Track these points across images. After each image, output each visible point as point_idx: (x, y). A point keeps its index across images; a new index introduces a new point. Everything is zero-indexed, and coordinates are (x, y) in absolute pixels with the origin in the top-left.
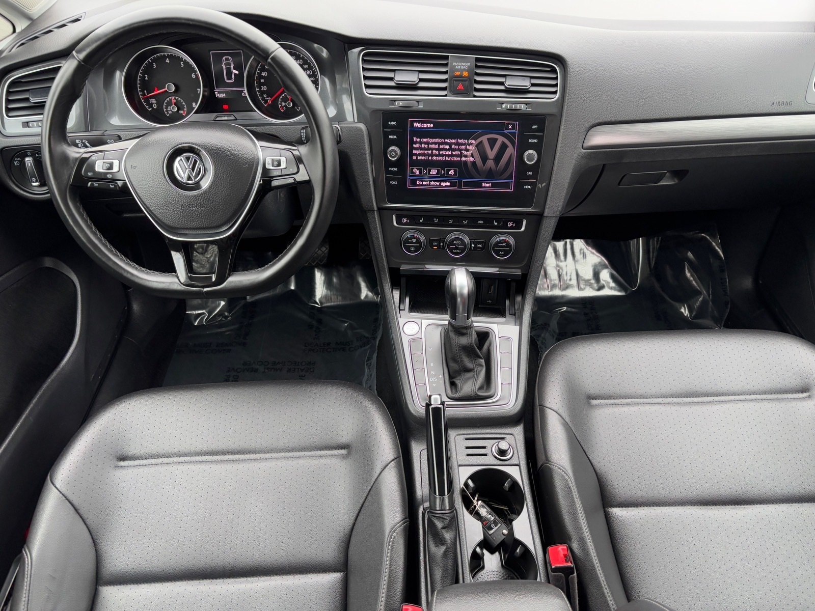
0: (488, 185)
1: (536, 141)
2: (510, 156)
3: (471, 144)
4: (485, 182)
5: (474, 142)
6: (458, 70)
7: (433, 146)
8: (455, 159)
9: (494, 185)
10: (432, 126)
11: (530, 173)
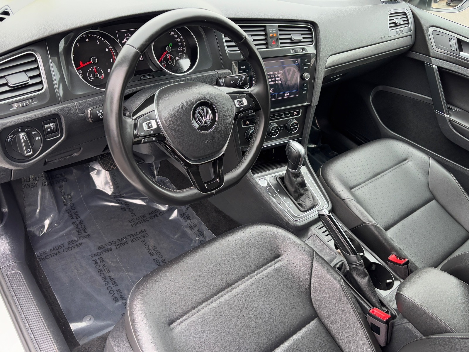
0: (287, 95)
1: (307, 67)
2: (297, 77)
3: (280, 73)
4: (286, 93)
5: (281, 72)
6: (271, 33)
8: (273, 83)
9: (290, 94)
11: (305, 85)
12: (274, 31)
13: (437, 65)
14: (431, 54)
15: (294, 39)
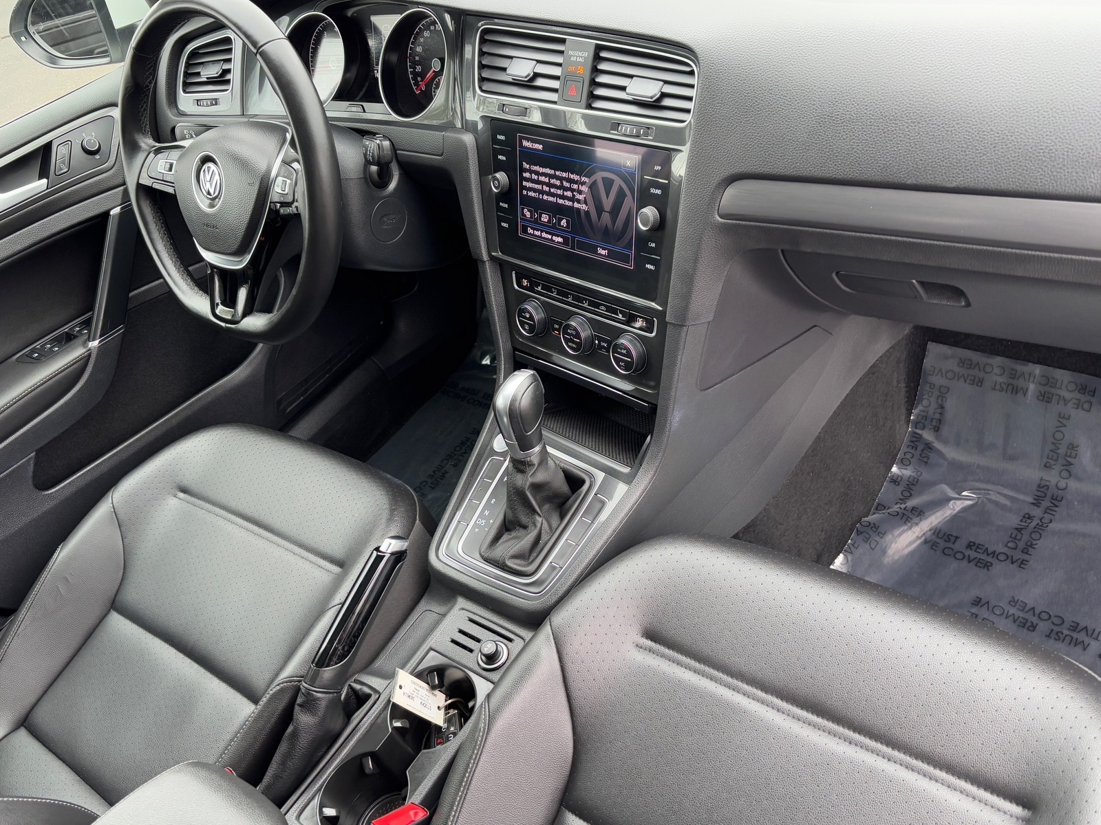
0: (603, 252)
1: (659, 192)
2: (629, 212)
3: (583, 183)
4: (601, 247)
5: (586, 180)
6: (573, 64)
7: (542, 179)
8: (567, 203)
9: (611, 254)
10: (540, 147)
11: (653, 245)
12: (580, 60)
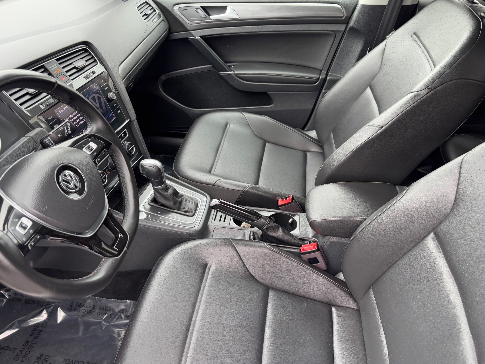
1: (107, 88)
2: (104, 102)
6: (54, 70)
7: (75, 118)
11: (115, 105)
12: (55, 67)
13: (199, 35)
14: (189, 29)
15: (79, 66)
